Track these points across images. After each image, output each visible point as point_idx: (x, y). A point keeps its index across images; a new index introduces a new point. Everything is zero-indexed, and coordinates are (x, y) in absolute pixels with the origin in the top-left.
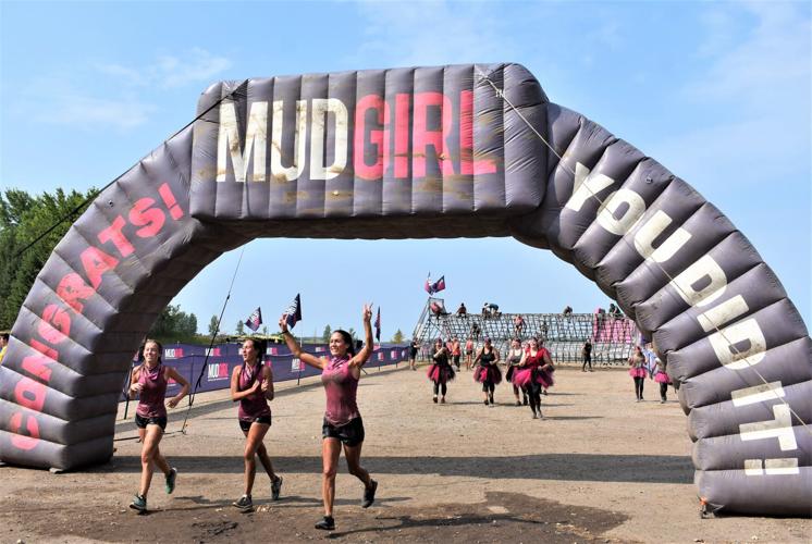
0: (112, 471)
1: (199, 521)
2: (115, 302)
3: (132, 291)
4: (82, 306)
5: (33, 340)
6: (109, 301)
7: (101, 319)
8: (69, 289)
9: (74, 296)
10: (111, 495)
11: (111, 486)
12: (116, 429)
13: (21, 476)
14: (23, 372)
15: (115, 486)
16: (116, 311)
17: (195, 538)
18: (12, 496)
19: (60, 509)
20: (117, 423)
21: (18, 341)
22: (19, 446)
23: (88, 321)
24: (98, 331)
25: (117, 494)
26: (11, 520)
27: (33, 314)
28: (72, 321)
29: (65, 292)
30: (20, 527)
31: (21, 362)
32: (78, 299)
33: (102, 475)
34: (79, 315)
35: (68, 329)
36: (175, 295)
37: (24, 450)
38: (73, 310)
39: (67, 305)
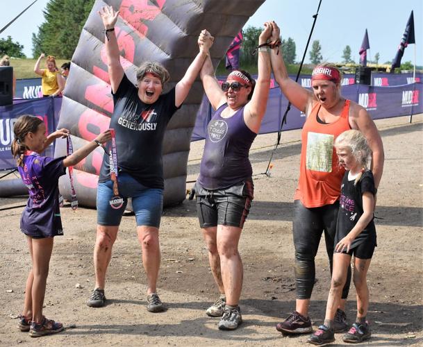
0: (183, 215)
1: (273, 274)
2: (183, 23)
3: (200, 10)
4: (147, 28)
5: (95, 67)
6: (176, 21)
7: (167, 43)
8: (131, 9)
9: (138, 16)
10: (181, 242)
11: (180, 232)
12: (188, 170)
13: (86, 217)
14: (86, 103)
15: (186, 231)
16: (184, 34)
17: (267, 292)
18: (74, 238)
19: (124, 253)
20: (188, 164)
21: (80, 68)
22: (83, 184)
23: (152, 46)
24: (165, 56)
25: (187, 240)
26: (71, 262)
27: (95, 39)
28: (136, 47)
29: (128, 13)
30: (81, 270)
31: (84, 91)
32: (142, 20)
33: (172, 219)
34: (144, 40)
35: (131, 54)
36: (251, 15)
37: (90, 189)
38: (137, 32)
39: (130, 28)
